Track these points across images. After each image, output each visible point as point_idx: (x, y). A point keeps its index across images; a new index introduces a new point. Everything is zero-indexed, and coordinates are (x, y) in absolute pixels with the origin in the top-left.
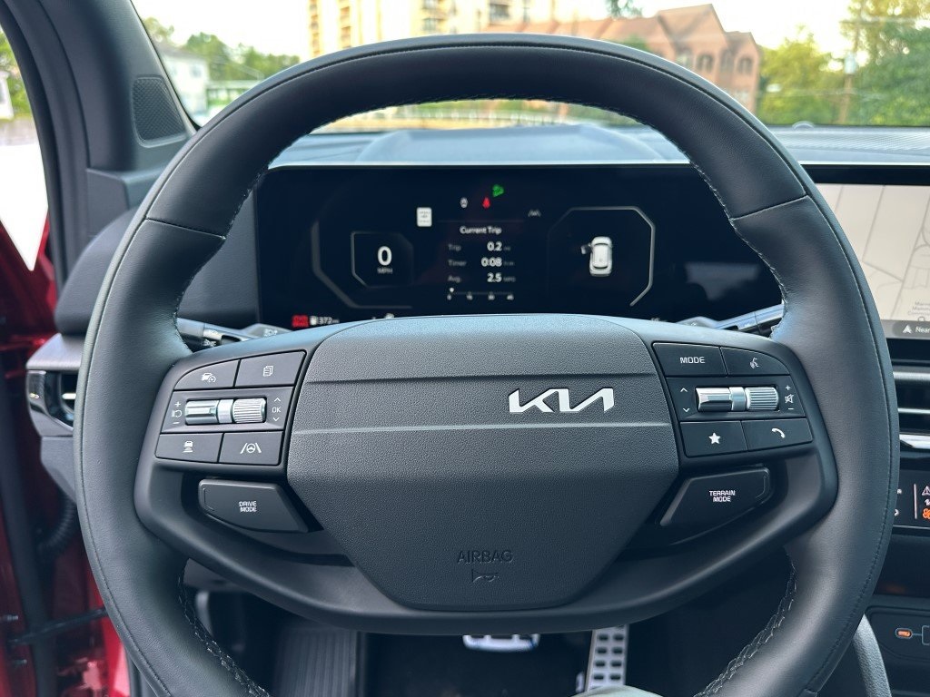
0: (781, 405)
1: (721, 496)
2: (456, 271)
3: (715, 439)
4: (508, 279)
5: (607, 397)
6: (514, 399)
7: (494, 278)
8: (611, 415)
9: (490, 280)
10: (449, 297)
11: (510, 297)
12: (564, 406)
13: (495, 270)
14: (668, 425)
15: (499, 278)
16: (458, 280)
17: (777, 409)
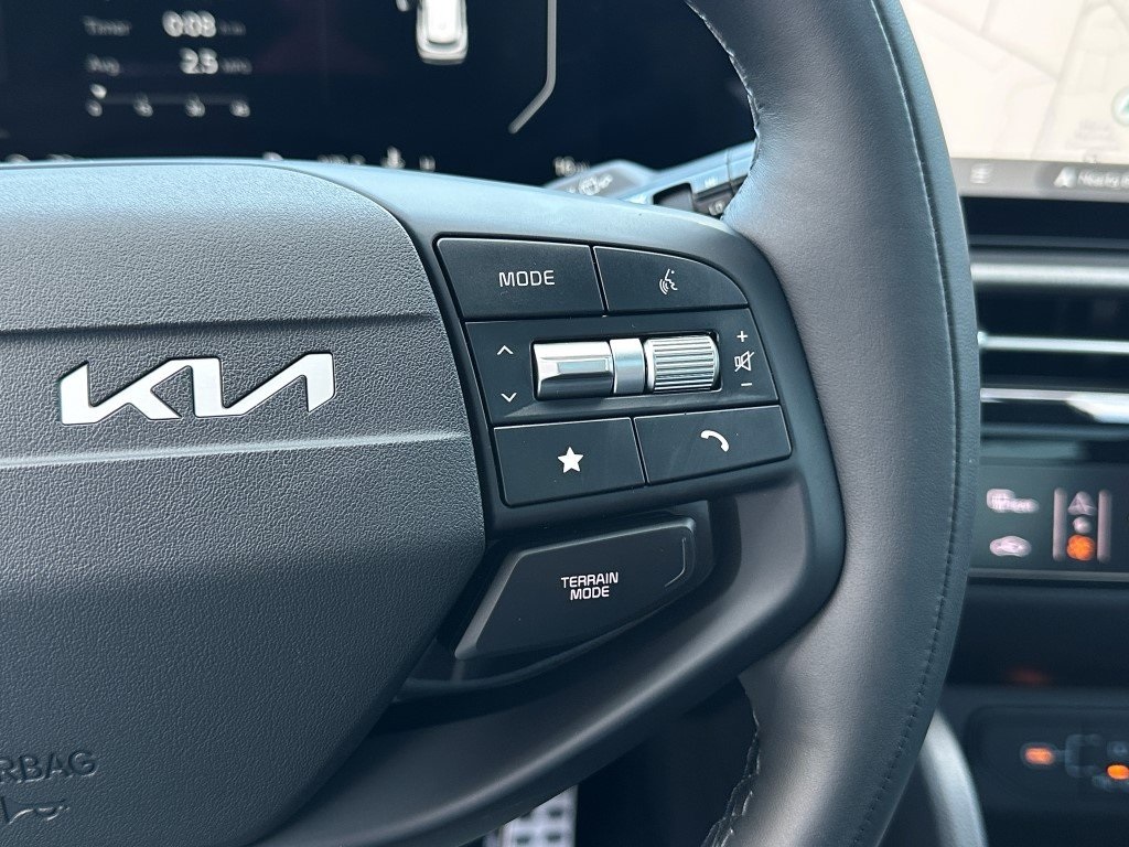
0: (725, 377)
1: (588, 587)
2: (106, 46)
3: (571, 461)
4: (234, 67)
5: (318, 374)
6: (75, 389)
7: (200, 64)
8: (329, 419)
9: (190, 69)
10: (96, 110)
11: (241, 110)
12: (208, 401)
13: (198, 44)
14: (459, 435)
15: (210, 63)
16: (112, 68)
17: (716, 385)
